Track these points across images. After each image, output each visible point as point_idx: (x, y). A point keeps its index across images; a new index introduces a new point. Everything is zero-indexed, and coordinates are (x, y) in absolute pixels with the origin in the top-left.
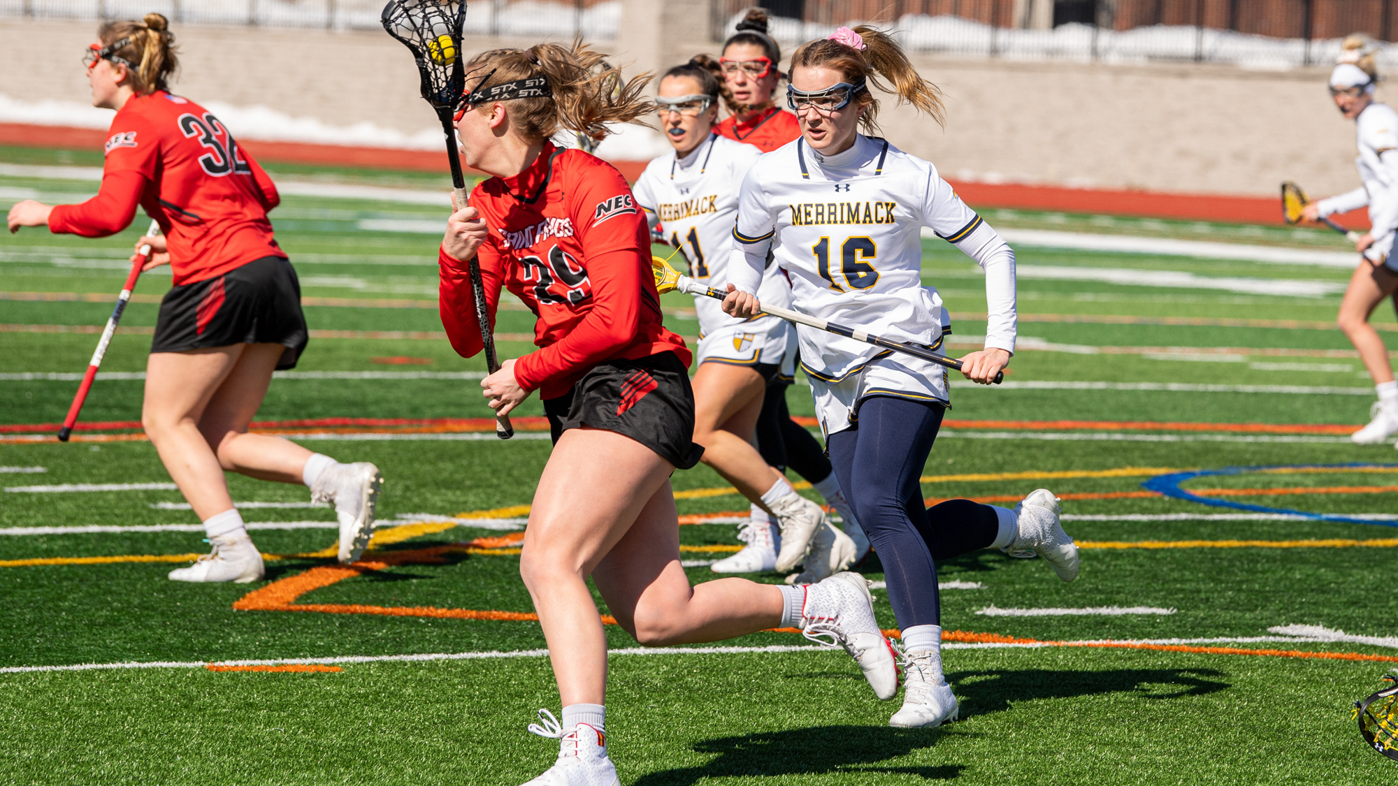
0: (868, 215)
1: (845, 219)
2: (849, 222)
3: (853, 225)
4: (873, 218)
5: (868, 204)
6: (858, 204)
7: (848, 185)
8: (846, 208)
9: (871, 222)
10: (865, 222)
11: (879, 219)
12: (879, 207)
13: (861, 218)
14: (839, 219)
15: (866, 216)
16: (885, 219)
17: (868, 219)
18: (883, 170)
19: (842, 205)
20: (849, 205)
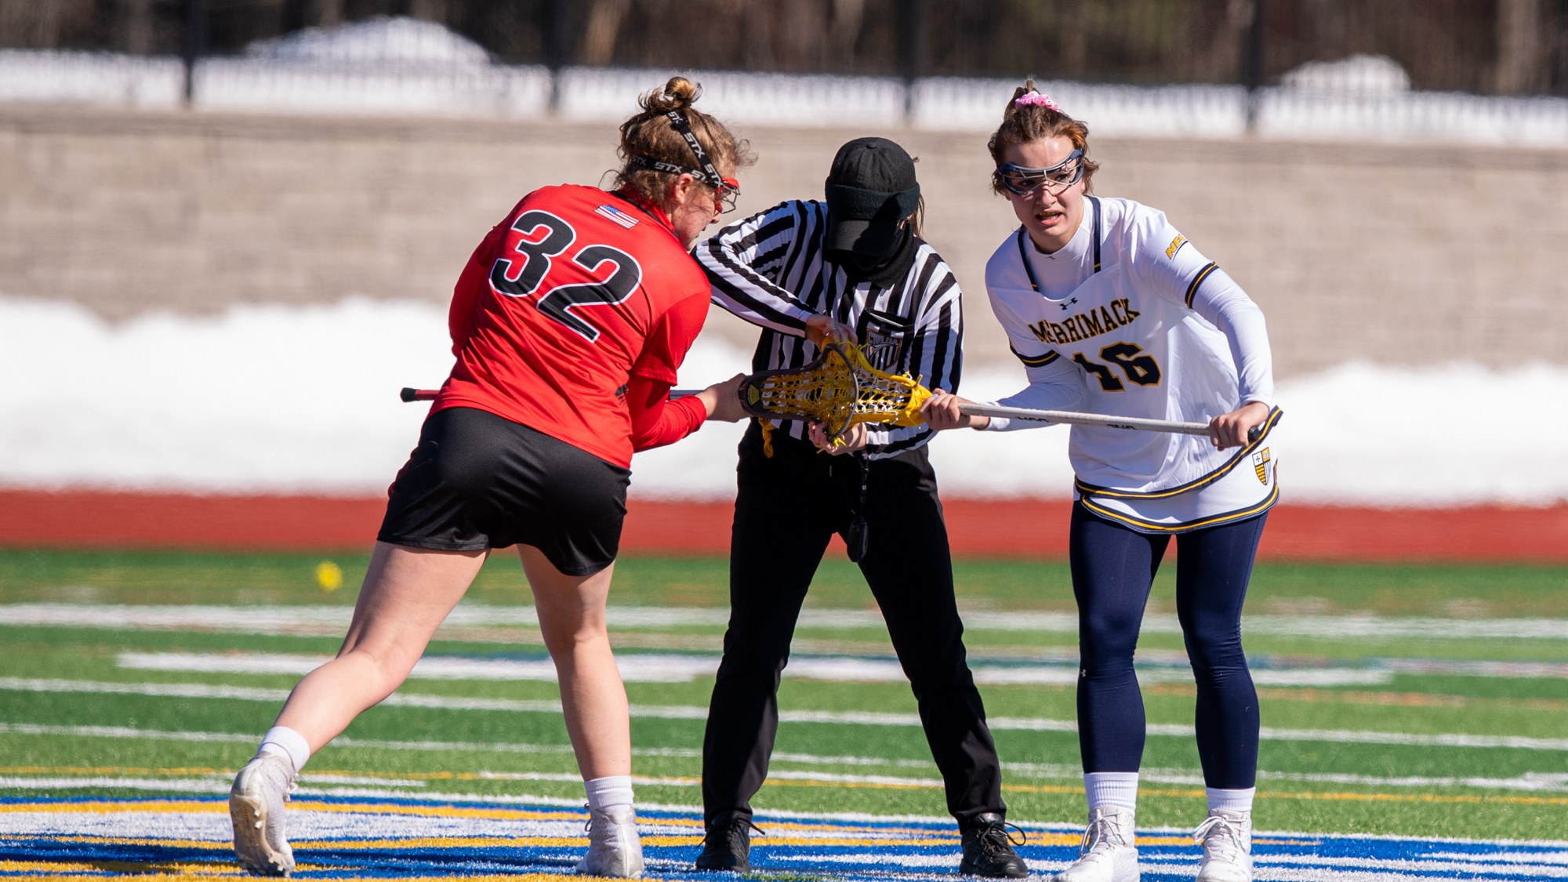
0: (1108, 321)
1: (1088, 332)
2: (1093, 334)
3: (1099, 336)
4: (1116, 321)
5: (1103, 308)
6: (1093, 312)
7: (1073, 297)
8: (1082, 321)
9: (1115, 326)
10: (1108, 329)
11: (1122, 319)
12: (1116, 306)
13: (1104, 326)
14: (1081, 334)
15: (1107, 322)
17: (1110, 325)
18: (1102, 264)
19: (1077, 318)
20: (1083, 316)
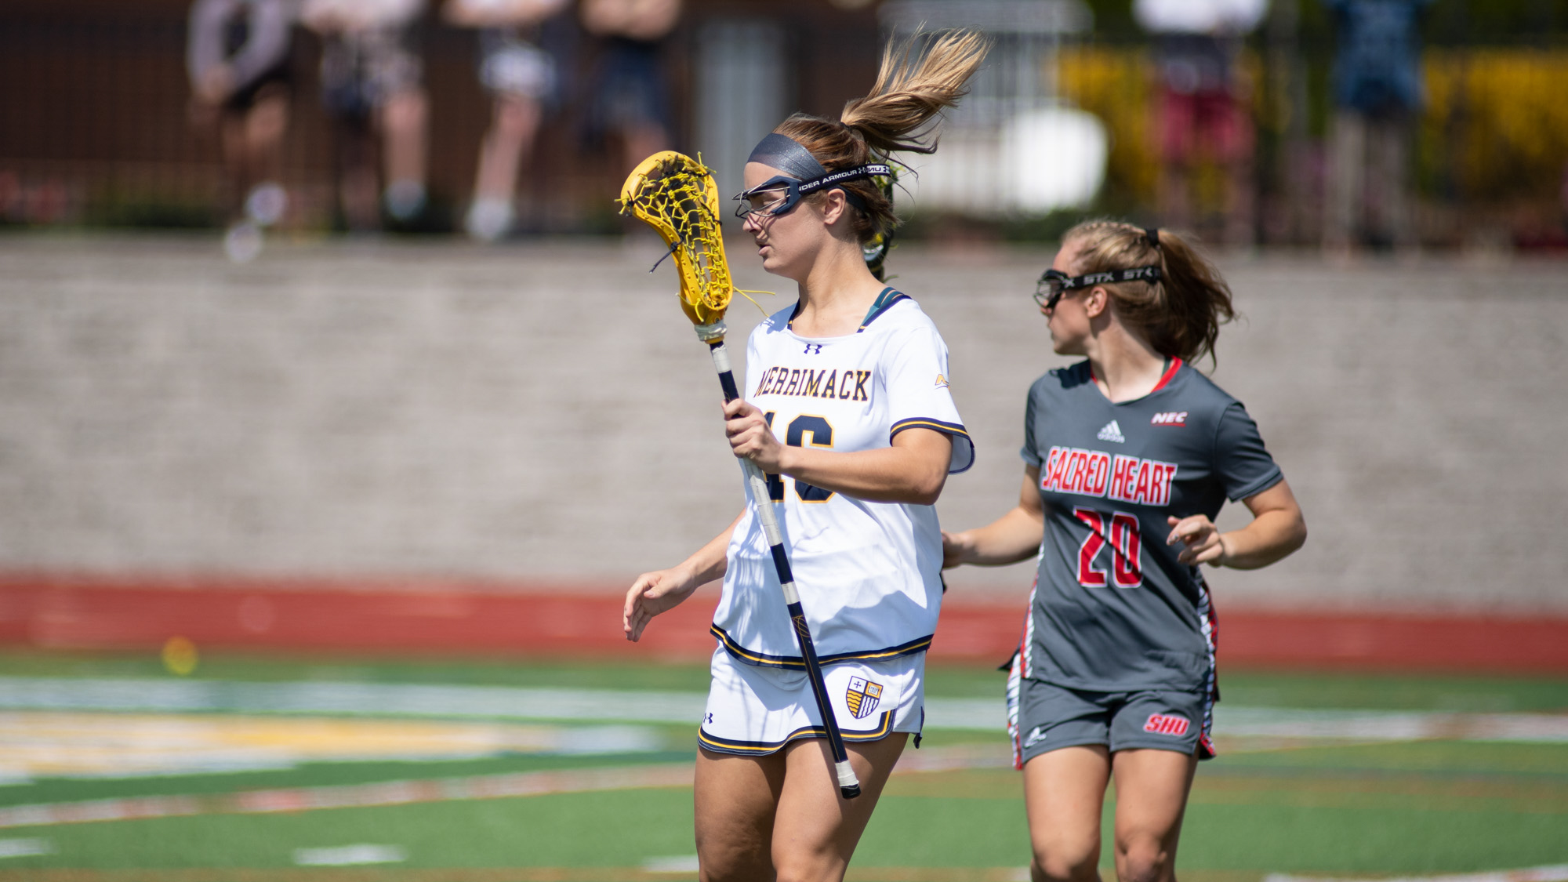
0: (831, 387)
1: (803, 390)
2: (804, 394)
3: (809, 399)
4: (837, 391)
5: (835, 372)
6: (823, 372)
7: (820, 346)
8: (808, 375)
9: (832, 396)
12: (848, 376)
13: (821, 390)
14: (795, 389)
15: (828, 387)
16: (852, 394)
17: (829, 392)
19: (806, 372)
20: (812, 372)
